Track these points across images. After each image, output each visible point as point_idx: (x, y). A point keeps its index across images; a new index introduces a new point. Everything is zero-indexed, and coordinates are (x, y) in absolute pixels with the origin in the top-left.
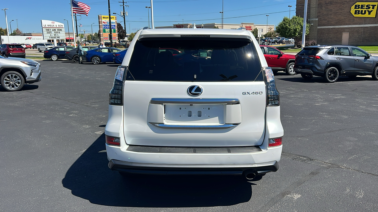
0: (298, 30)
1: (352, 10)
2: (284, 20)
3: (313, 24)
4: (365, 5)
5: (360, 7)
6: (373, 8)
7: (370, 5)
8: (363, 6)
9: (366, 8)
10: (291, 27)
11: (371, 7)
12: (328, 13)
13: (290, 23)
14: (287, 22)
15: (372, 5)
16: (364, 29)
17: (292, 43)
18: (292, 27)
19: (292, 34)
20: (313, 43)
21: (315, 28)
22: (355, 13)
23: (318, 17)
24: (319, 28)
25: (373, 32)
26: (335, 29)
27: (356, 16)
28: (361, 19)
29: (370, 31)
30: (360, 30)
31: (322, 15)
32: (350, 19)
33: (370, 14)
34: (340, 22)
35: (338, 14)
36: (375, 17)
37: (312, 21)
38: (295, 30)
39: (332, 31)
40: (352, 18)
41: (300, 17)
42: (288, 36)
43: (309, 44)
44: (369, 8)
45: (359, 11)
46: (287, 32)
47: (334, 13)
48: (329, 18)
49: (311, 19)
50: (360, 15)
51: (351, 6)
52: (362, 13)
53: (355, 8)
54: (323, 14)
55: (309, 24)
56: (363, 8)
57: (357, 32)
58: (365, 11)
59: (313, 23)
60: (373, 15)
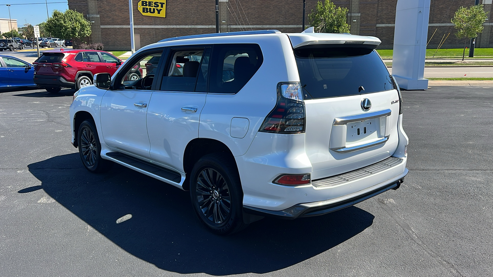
0: (77, 29)
1: (139, 6)
2: (55, 15)
3: (94, 22)
4: (153, 2)
5: (148, 4)
6: (162, 7)
7: (158, 3)
8: (151, 3)
9: (154, 6)
10: (67, 24)
11: (160, 5)
12: (111, 8)
13: (65, 19)
14: (60, 18)
15: (160, 3)
16: (156, 30)
17: (60, 46)
18: (69, 24)
19: (70, 34)
20: (99, 47)
21: (98, 27)
22: (144, 12)
23: (99, 13)
24: (102, 27)
25: (165, 35)
26: (123, 29)
27: (144, 14)
28: (151, 19)
29: (162, 34)
30: (151, 31)
31: (103, 10)
32: (138, 17)
33: (160, 14)
34: (127, 20)
35: (123, 10)
36: (166, 18)
37: (93, 18)
38: (74, 29)
39: (120, 32)
40: (140, 17)
41: (76, 11)
42: (64, 37)
43: (95, 47)
44: (158, 6)
45: (147, 9)
46: (63, 31)
47: (118, 9)
48: (113, 15)
49: (91, 16)
50: (149, 14)
51: (138, 2)
52: (151, 12)
53: (143, 5)
54: (105, 10)
55: (89, 21)
56: (151, 5)
57: (148, 34)
58: (154, 9)
59: (94, 20)
60: (163, 14)
